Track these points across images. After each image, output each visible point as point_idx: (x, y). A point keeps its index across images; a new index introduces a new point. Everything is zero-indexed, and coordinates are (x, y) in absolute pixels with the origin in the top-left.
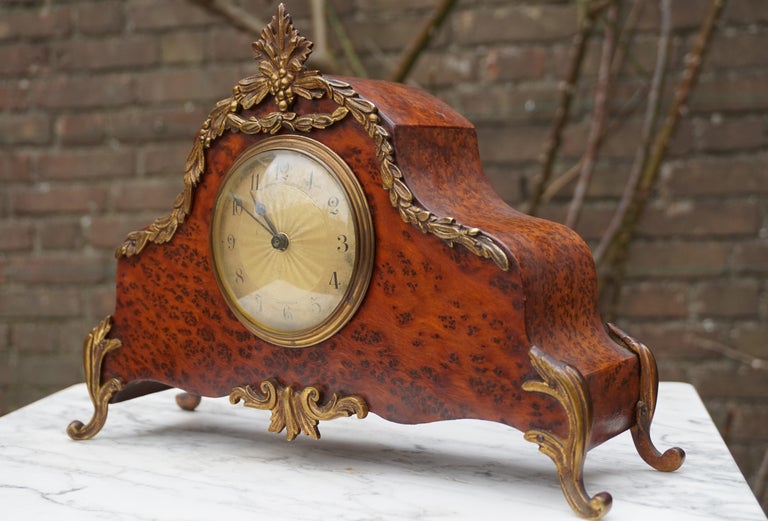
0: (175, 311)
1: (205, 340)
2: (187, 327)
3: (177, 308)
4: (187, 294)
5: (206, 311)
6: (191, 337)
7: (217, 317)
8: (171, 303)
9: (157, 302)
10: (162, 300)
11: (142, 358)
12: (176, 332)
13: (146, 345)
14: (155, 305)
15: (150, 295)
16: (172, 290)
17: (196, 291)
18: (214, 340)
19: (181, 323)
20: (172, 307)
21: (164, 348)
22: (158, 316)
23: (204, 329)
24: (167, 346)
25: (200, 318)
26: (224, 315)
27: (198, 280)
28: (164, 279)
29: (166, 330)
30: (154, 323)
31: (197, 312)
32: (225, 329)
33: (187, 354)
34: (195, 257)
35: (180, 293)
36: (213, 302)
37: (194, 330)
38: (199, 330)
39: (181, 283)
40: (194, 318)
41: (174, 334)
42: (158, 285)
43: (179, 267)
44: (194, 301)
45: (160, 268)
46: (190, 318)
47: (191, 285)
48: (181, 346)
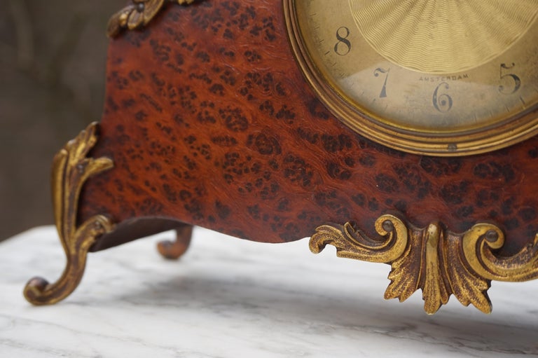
0: (208, 109)
1: (261, 151)
2: (230, 134)
3: (212, 105)
4: (233, 82)
5: (266, 106)
6: (236, 149)
7: (287, 114)
8: (201, 98)
9: (176, 99)
10: (186, 94)
11: (147, 183)
12: (208, 143)
13: (153, 165)
14: (173, 103)
15: (165, 89)
16: (204, 77)
17: (249, 75)
18: (279, 151)
19: (219, 128)
20: (204, 104)
21: (186, 169)
22: (178, 119)
23: (260, 136)
24: (192, 165)
25: (254, 119)
26: (300, 111)
27: (252, 56)
28: (189, 62)
29: (191, 139)
30: (169, 130)
31: (248, 109)
32: (300, 133)
33: (226, 176)
34: (251, 21)
35: (217, 81)
36: (281, 92)
37: (241, 137)
38: (251, 137)
39: (221, 64)
40: (244, 119)
41: (204, 146)
42: (180, 71)
43: (220, 39)
44: (243, 92)
45: (184, 45)
46: (235, 120)
47: (239, 67)
48: (217, 164)
